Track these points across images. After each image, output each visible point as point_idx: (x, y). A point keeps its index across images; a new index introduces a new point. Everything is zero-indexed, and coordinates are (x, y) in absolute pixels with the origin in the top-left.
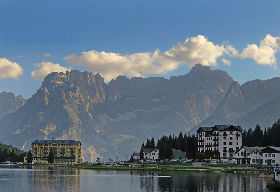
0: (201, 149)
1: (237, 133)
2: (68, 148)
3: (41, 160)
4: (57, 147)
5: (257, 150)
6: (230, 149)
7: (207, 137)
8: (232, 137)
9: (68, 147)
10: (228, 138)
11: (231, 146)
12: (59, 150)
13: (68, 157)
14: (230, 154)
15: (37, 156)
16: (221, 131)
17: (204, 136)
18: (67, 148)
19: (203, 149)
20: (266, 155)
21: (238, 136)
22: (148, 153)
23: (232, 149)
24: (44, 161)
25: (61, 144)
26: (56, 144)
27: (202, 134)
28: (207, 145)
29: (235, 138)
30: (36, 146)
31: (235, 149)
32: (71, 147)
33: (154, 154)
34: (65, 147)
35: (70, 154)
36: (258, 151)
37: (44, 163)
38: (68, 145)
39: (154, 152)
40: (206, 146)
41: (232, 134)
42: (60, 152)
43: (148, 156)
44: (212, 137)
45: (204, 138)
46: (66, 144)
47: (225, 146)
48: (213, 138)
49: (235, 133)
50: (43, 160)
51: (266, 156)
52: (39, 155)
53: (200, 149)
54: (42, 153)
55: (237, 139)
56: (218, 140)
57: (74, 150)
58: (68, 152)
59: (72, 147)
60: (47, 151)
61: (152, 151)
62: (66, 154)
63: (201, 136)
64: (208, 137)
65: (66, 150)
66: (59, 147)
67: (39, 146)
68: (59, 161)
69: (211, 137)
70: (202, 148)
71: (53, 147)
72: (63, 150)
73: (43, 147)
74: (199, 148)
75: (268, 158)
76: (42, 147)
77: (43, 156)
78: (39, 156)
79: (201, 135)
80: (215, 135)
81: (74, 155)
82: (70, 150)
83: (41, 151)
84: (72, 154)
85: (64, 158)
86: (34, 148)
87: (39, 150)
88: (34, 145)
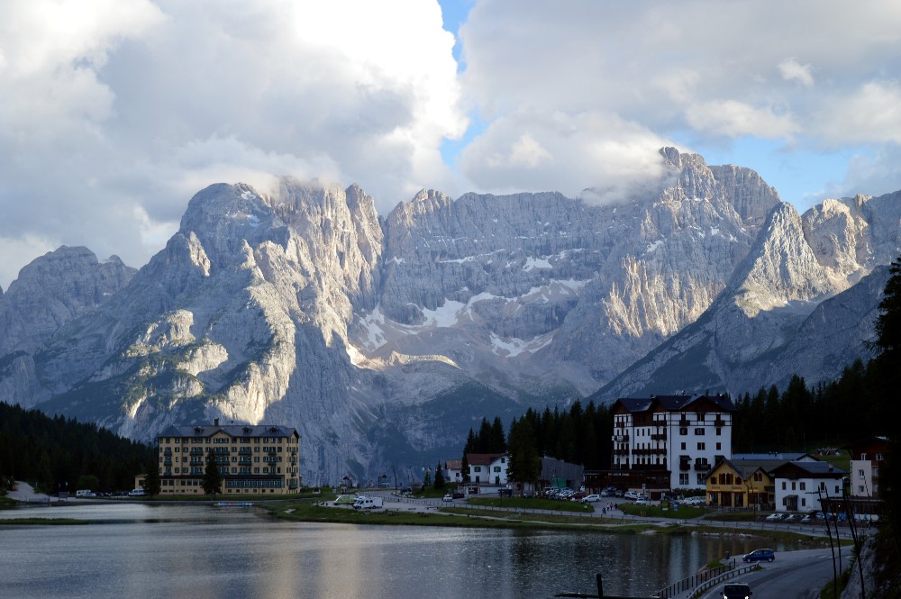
0: (623, 462)
1: (718, 417)
2: (262, 449)
3: (183, 484)
4: (229, 446)
5: (761, 469)
6: (698, 460)
7: (636, 428)
8: (703, 430)
9: (262, 445)
10: (691, 430)
11: (701, 454)
12: (236, 454)
13: (261, 473)
14: (699, 475)
15: (174, 474)
16: (672, 411)
17: (629, 424)
18: (259, 448)
19: (628, 460)
20: (784, 484)
21: (719, 424)
22: (482, 467)
23: (705, 460)
24: (193, 487)
25: (241, 438)
26: (227, 437)
27: (625, 419)
28: (636, 448)
29: (710, 431)
30: (168, 445)
31: (711, 462)
32: (269, 445)
33: (498, 470)
34: (252, 445)
35: (266, 465)
36: (764, 472)
37: (192, 493)
38: (262, 440)
39: (498, 463)
40: (634, 452)
41: (703, 420)
42: (238, 460)
43: (483, 475)
44: (651, 428)
45: (630, 430)
46: (255, 438)
47: (684, 453)
48: (653, 430)
49: (710, 417)
50: (189, 484)
51: (784, 488)
52: (177, 470)
53: (618, 460)
54: (187, 465)
55: (719, 433)
56: (664, 437)
57: (279, 454)
58: (261, 459)
59: (273, 445)
60: (200, 458)
61: (493, 460)
62: (255, 465)
63: (622, 425)
64: (641, 429)
65: (255, 454)
66: (234, 445)
67: (179, 445)
68: (234, 487)
69: (646, 428)
70: (626, 457)
71: (218, 445)
72: (246, 453)
73: (190, 445)
74: (616, 457)
75: (789, 492)
76: (185, 445)
77: (190, 471)
78: (180, 474)
79: (620, 420)
80: (658, 424)
81: (279, 469)
82: (266, 454)
83: (185, 459)
84: (273, 465)
85: (250, 477)
86: (164, 450)
87: (179, 455)
88: (164, 440)
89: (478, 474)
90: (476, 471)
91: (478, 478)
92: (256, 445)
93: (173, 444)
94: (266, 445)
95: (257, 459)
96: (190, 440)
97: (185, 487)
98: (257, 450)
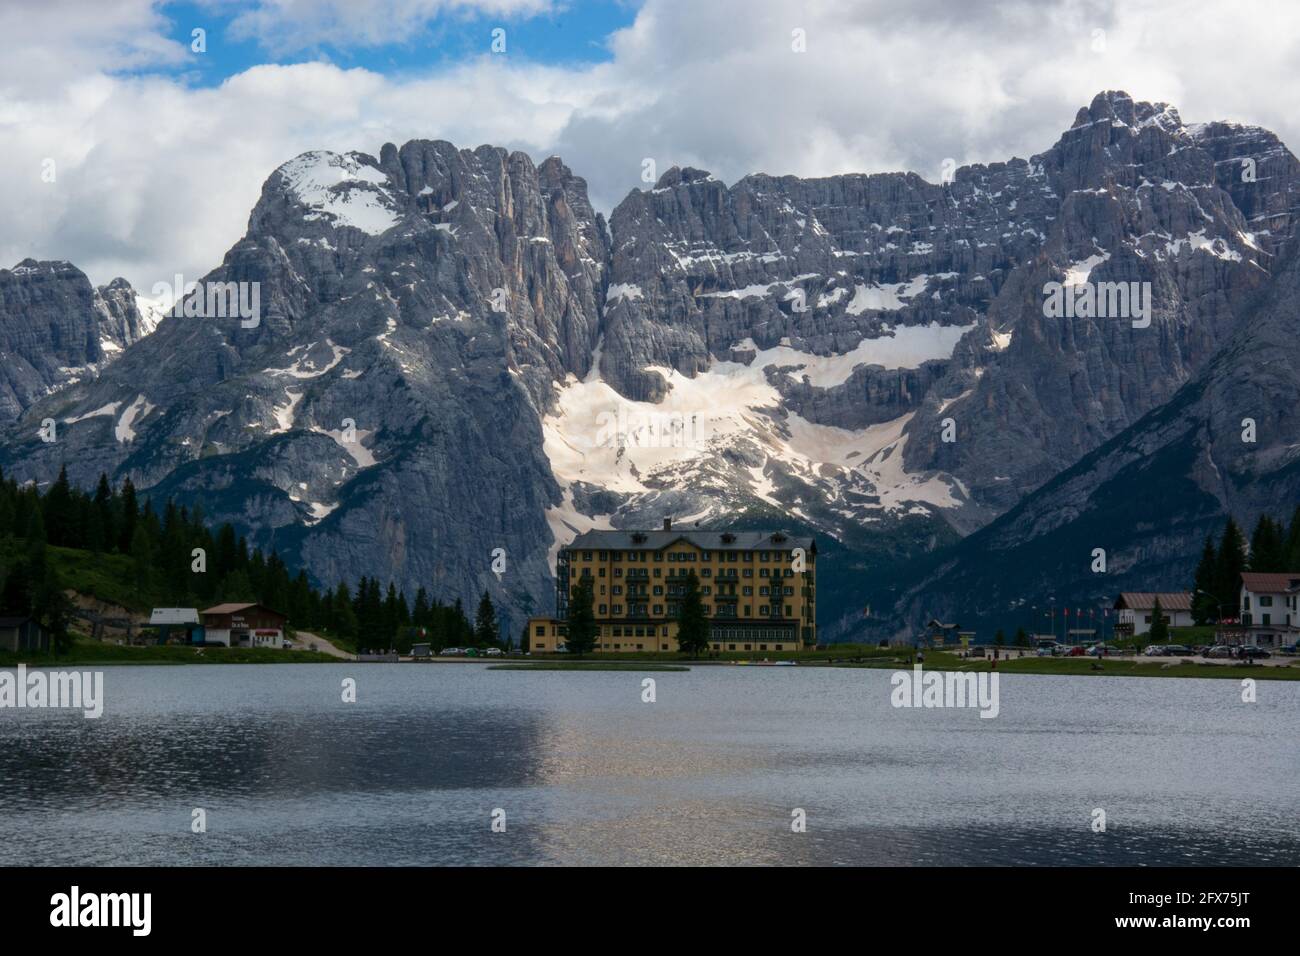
2: (757, 573)
3: (617, 633)
4: (697, 566)
9: (758, 565)
12: (709, 582)
13: (756, 614)
18: (751, 571)
22: (1276, 599)
24: (635, 640)
26: (693, 550)
30: (587, 565)
32: (771, 565)
34: (740, 566)
35: (765, 601)
37: (634, 649)
38: (757, 558)
42: (713, 592)
43: (1277, 612)
46: (744, 552)
50: (629, 633)
52: (602, 607)
54: (620, 600)
58: (756, 591)
59: (777, 565)
62: (744, 601)
65: (744, 582)
66: (706, 565)
67: (606, 565)
72: (728, 581)
73: (625, 564)
76: (617, 565)
77: (626, 612)
78: (608, 616)
81: (789, 609)
82: (765, 582)
83: (615, 590)
84: (777, 601)
85: (737, 623)
86: (579, 574)
87: (605, 581)
88: (580, 557)
89: (1266, 610)
90: (1262, 604)
91: (1266, 618)
92: (747, 566)
93: (595, 566)
94: (765, 566)
95: (749, 590)
96: (625, 557)
97: (622, 640)
98: (749, 573)
